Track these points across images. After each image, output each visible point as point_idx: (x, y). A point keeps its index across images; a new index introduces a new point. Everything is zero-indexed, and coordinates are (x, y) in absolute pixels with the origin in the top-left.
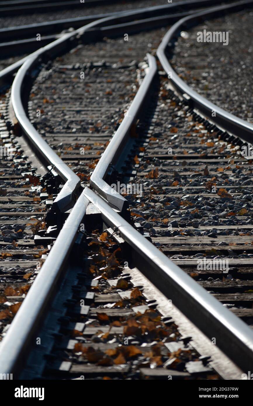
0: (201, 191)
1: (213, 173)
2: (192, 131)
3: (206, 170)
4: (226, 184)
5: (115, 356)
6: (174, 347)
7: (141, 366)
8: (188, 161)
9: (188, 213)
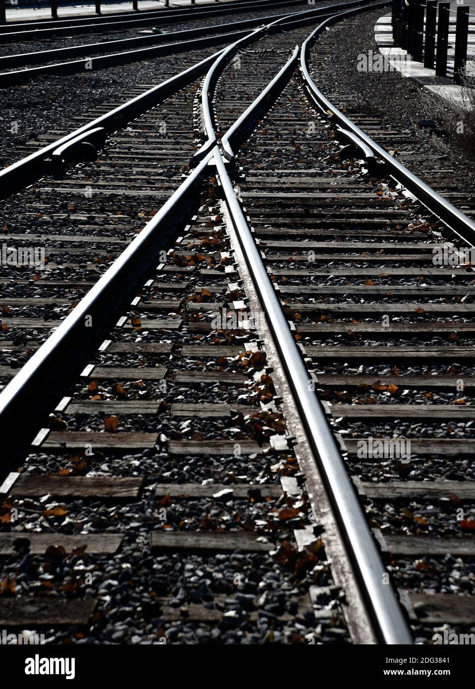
0: (286, 145)
1: (299, 132)
2: (301, 100)
3: (295, 130)
4: (303, 140)
5: (189, 261)
6: (225, 255)
7: (202, 267)
8: (289, 123)
9: (273, 160)
